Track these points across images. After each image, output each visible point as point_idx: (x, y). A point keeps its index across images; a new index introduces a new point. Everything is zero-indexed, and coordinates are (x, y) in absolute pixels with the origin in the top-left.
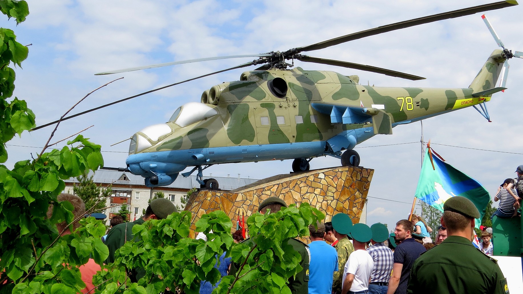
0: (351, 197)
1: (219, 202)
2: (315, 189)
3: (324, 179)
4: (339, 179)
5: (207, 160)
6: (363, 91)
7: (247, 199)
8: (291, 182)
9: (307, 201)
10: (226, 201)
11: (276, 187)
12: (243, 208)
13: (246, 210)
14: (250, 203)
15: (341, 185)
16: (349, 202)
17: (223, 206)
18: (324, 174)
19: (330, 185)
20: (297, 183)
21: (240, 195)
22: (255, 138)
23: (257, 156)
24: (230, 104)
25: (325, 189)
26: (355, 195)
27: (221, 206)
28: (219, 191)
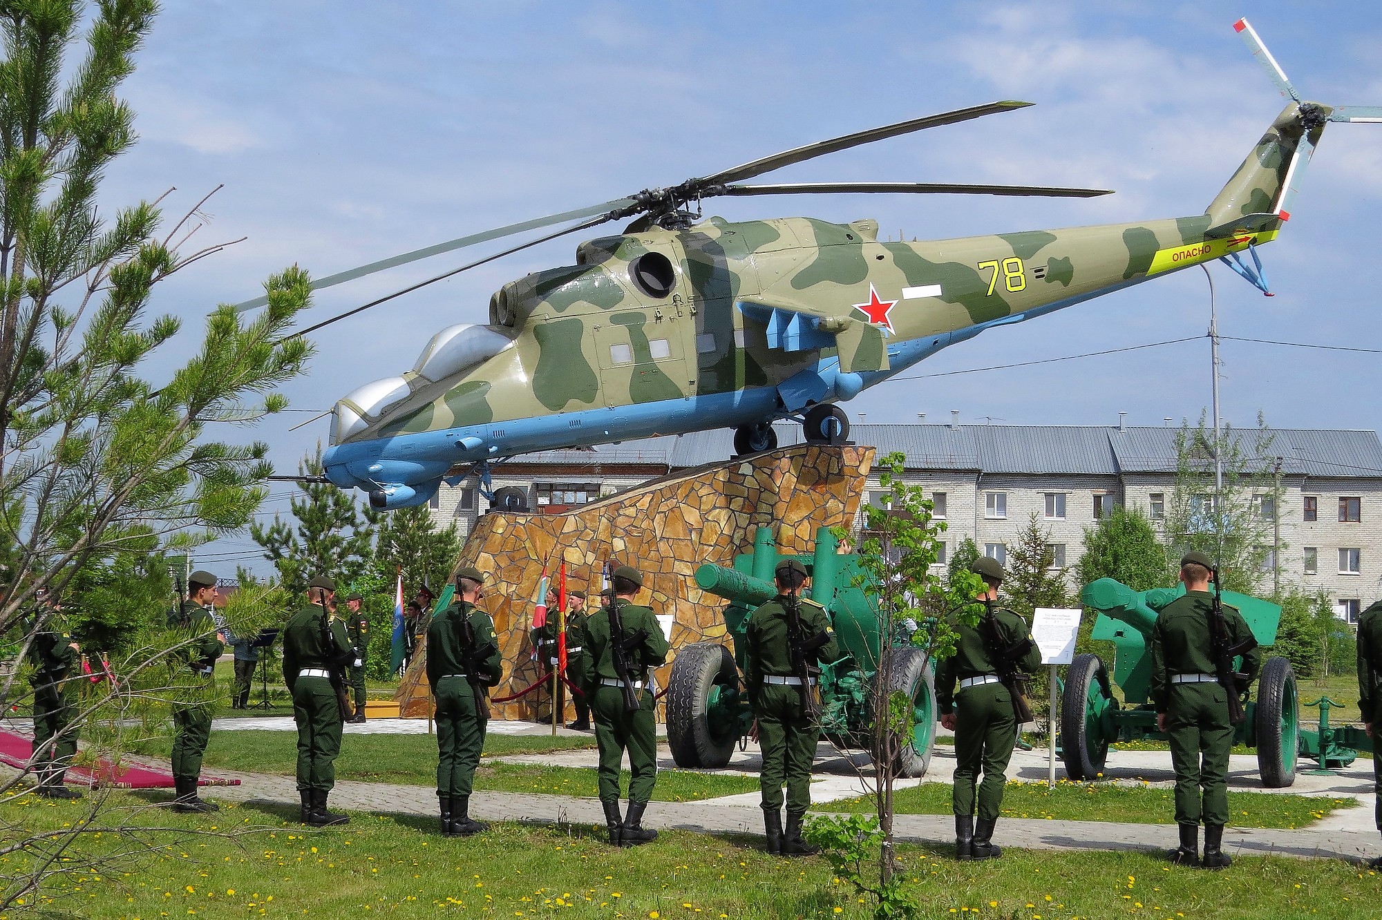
0: (816, 512)
1: (524, 537)
2: (731, 499)
3: (753, 476)
4: (784, 474)
5: (490, 450)
6: (880, 258)
7: (586, 527)
8: (680, 485)
9: (715, 526)
10: (539, 533)
11: (647, 499)
12: (577, 546)
13: (584, 551)
14: (593, 537)
15: (788, 488)
16: (810, 523)
17: (534, 546)
18: (753, 465)
19: (765, 489)
20: (693, 488)
21: (571, 519)
22: (599, 393)
23: (607, 433)
24: (538, 323)
25: (753, 498)
26: (825, 509)
27: (528, 544)
28: (522, 514)
